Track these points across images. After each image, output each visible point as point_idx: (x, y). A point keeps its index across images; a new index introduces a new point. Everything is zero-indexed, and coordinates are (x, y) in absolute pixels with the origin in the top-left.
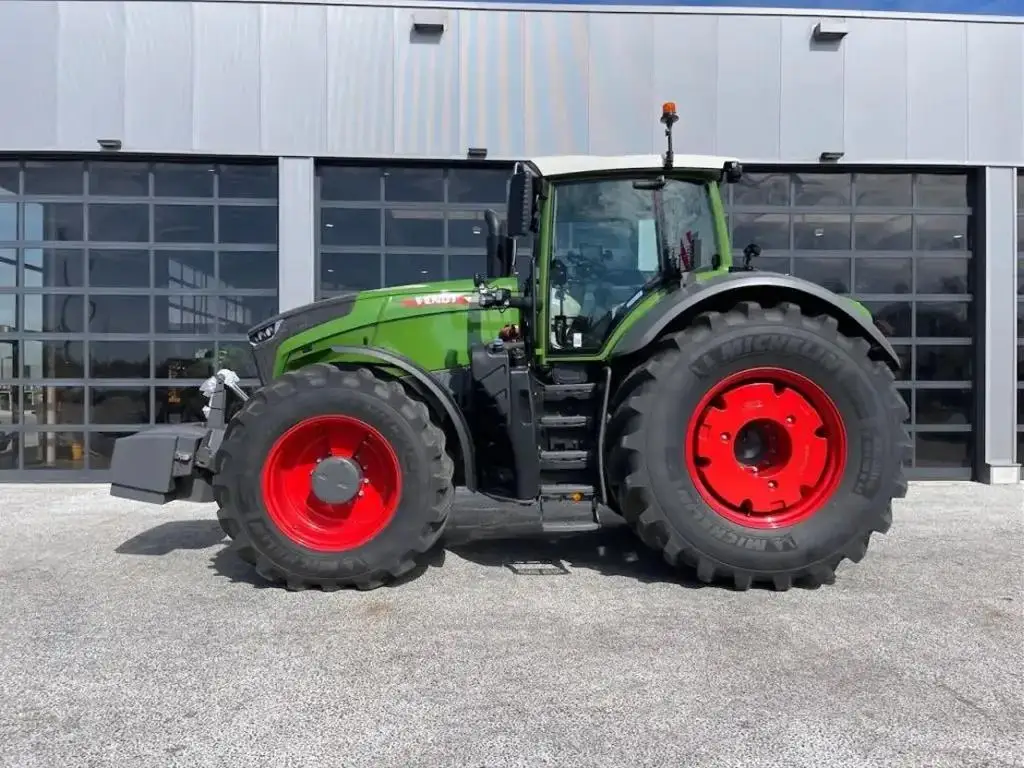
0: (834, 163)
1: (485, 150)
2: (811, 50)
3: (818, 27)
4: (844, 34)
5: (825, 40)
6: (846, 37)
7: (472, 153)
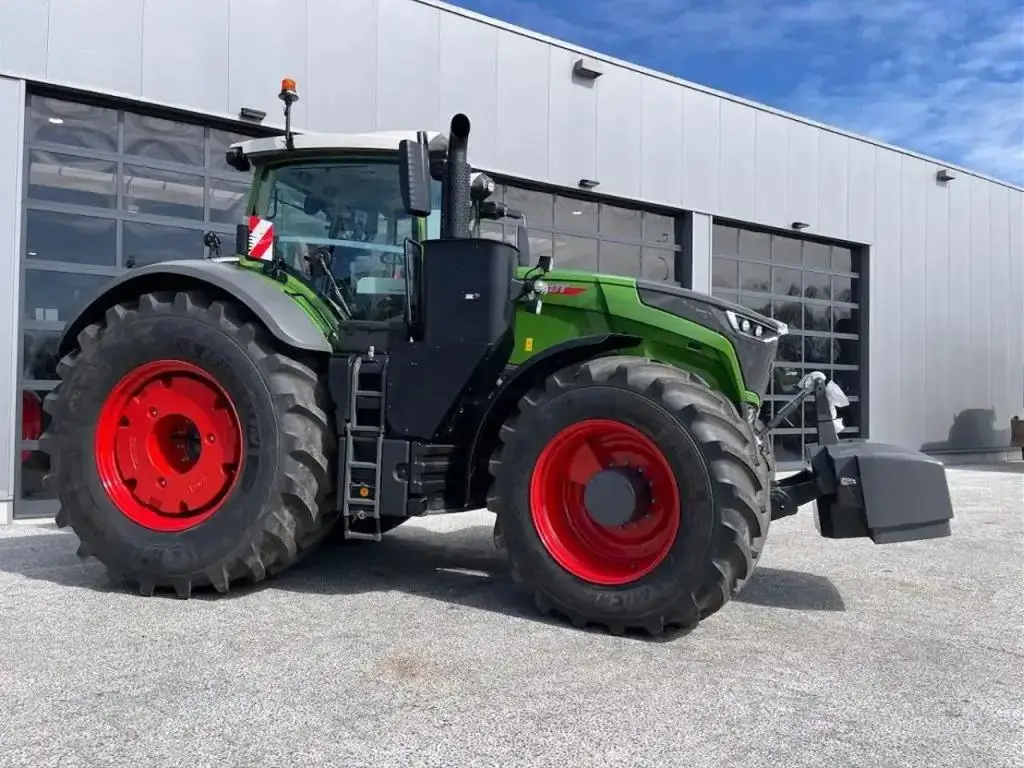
0: (588, 190)
1: (265, 114)
2: (573, 80)
3: (581, 62)
4: (597, 74)
5: (584, 75)
6: (599, 78)
7: (244, 113)
